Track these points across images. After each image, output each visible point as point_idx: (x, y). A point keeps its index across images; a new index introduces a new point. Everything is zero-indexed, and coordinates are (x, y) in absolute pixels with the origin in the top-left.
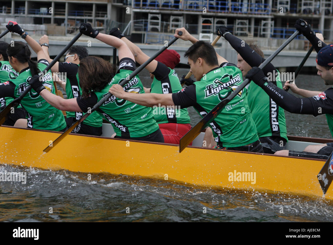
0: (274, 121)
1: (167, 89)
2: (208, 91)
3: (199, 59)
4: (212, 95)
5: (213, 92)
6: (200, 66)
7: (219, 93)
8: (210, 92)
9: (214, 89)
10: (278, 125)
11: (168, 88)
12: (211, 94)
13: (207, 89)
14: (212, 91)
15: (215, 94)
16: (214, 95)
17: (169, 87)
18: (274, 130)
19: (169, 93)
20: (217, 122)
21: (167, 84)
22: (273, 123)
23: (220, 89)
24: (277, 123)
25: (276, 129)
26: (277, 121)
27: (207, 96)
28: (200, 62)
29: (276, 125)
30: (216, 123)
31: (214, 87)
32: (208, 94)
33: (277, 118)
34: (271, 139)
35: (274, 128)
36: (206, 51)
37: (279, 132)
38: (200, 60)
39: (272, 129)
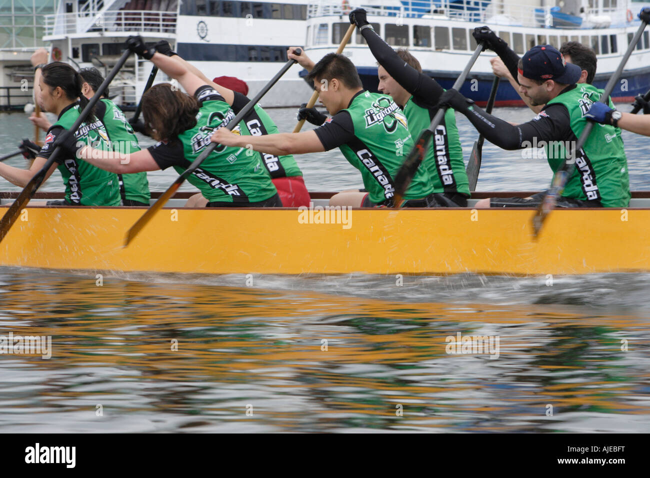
0: (444, 170)
1: (258, 129)
2: (369, 118)
3: (333, 81)
4: (376, 123)
5: (376, 120)
6: (336, 92)
7: (383, 120)
8: (372, 119)
9: (376, 115)
10: (452, 175)
11: (260, 128)
12: (374, 121)
13: (367, 115)
14: (375, 117)
15: (380, 122)
16: (379, 124)
17: (259, 125)
18: (446, 183)
19: (262, 135)
20: (384, 165)
21: (255, 121)
22: (443, 173)
23: (384, 116)
24: (450, 172)
25: (448, 181)
26: (450, 169)
27: (368, 125)
28: (334, 86)
29: (448, 175)
30: (382, 165)
31: (376, 113)
32: (370, 122)
33: (448, 163)
34: (446, 197)
35: (446, 179)
36: (343, 68)
37: (454, 185)
38: (335, 82)
39: (442, 182)
